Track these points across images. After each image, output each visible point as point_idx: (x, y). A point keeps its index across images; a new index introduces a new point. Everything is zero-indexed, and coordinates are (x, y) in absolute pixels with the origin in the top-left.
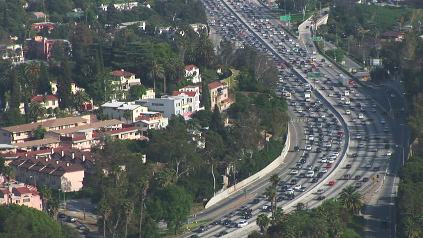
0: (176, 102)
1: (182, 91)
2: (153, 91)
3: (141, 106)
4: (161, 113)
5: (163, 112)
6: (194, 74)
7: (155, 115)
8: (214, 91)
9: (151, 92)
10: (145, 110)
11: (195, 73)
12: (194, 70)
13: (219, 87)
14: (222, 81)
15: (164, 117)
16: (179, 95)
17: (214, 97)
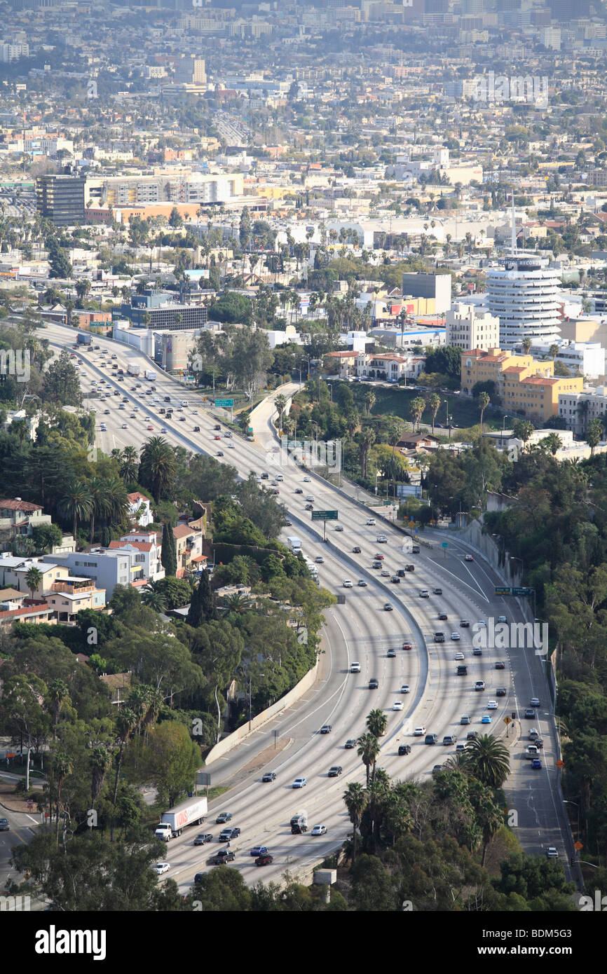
0: (121, 561)
1: (126, 540)
2: (72, 537)
3: (58, 566)
4: (92, 581)
5: (95, 578)
6: (141, 510)
7: (81, 583)
8: (181, 543)
9: (69, 540)
10: (64, 575)
11: (143, 507)
12: (141, 501)
13: (189, 536)
14: (192, 524)
15: (98, 587)
16: (121, 548)
17: (182, 552)
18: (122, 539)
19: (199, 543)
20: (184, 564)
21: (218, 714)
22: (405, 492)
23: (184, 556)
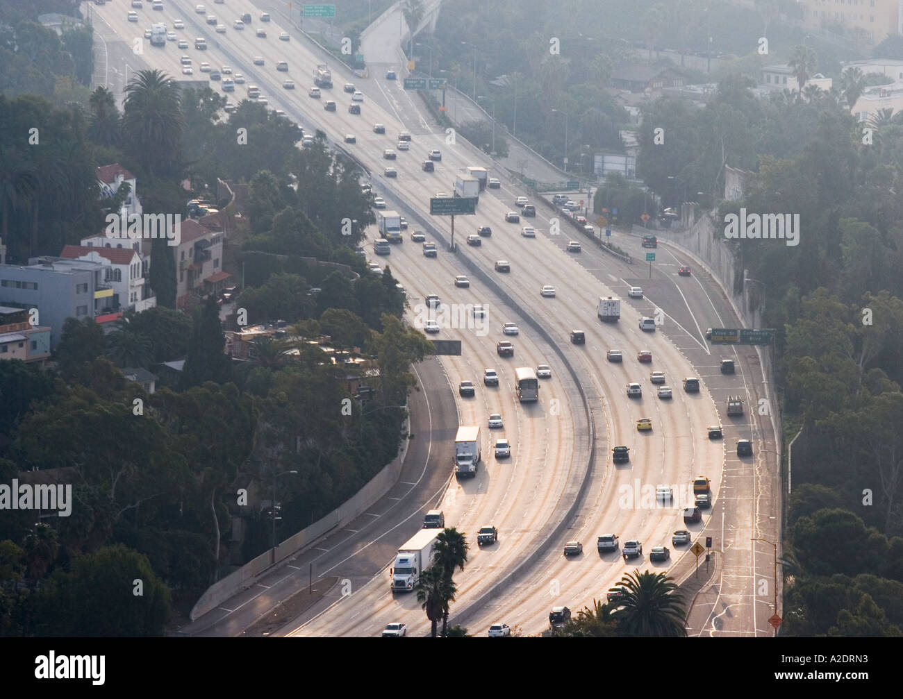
1: (90, 244)
7: (8, 316)
8: (185, 251)
12: (120, 179)
13: (200, 238)
16: (81, 258)
17: (187, 266)
18: (84, 243)
19: (216, 251)
20: (190, 287)
21: (216, 536)
22: (607, 166)
23: (190, 272)
